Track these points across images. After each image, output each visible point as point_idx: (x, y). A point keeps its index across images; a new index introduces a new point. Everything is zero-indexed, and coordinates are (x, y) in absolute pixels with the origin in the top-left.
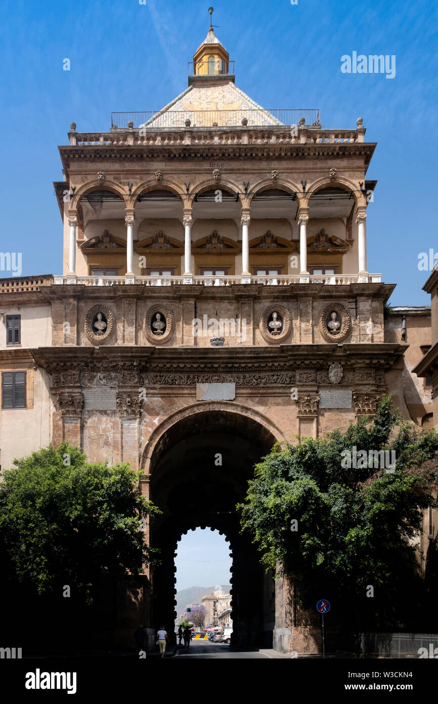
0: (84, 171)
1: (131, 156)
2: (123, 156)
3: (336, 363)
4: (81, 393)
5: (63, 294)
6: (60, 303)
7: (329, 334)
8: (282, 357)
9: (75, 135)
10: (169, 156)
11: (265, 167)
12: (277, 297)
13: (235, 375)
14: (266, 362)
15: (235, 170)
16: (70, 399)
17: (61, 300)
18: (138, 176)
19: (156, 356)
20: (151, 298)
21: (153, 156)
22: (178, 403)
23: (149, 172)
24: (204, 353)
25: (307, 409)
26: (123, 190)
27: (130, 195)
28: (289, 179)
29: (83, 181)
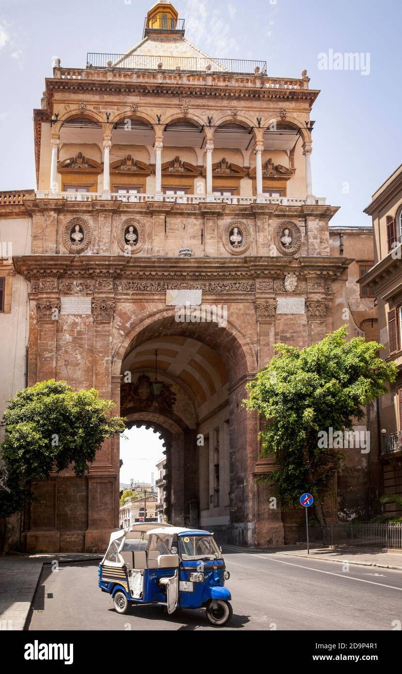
0: (67, 101)
1: (111, 90)
2: (103, 89)
3: (291, 273)
4: (58, 298)
5: (45, 207)
6: (40, 215)
7: (283, 248)
8: (244, 267)
9: (60, 69)
10: (144, 91)
11: (227, 105)
12: (238, 215)
13: (200, 282)
14: (230, 271)
15: (200, 106)
16: (48, 304)
17: (43, 212)
18: (116, 107)
19: (130, 264)
21: (129, 91)
22: (149, 308)
23: (125, 104)
24: (175, 263)
25: (266, 314)
26: (102, 118)
27: (108, 123)
28: (247, 116)
29: (66, 109)
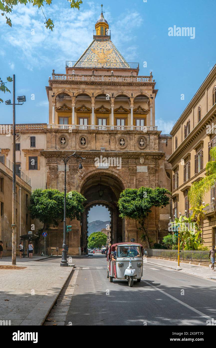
0: (58, 87)
1: (74, 83)
2: (71, 83)
3: (142, 157)
4: (57, 165)
5: (51, 131)
7: (140, 147)
8: (124, 155)
9: (54, 74)
10: (87, 83)
11: (119, 88)
12: (123, 134)
15: (109, 89)
16: (53, 167)
17: (50, 133)
18: (76, 90)
19: (82, 154)
20: (80, 133)
21: (81, 84)
22: (90, 169)
23: (80, 89)
24: (98, 153)
25: (133, 172)
26: (71, 95)
27: (73, 96)
28: (127, 93)
29: (57, 91)
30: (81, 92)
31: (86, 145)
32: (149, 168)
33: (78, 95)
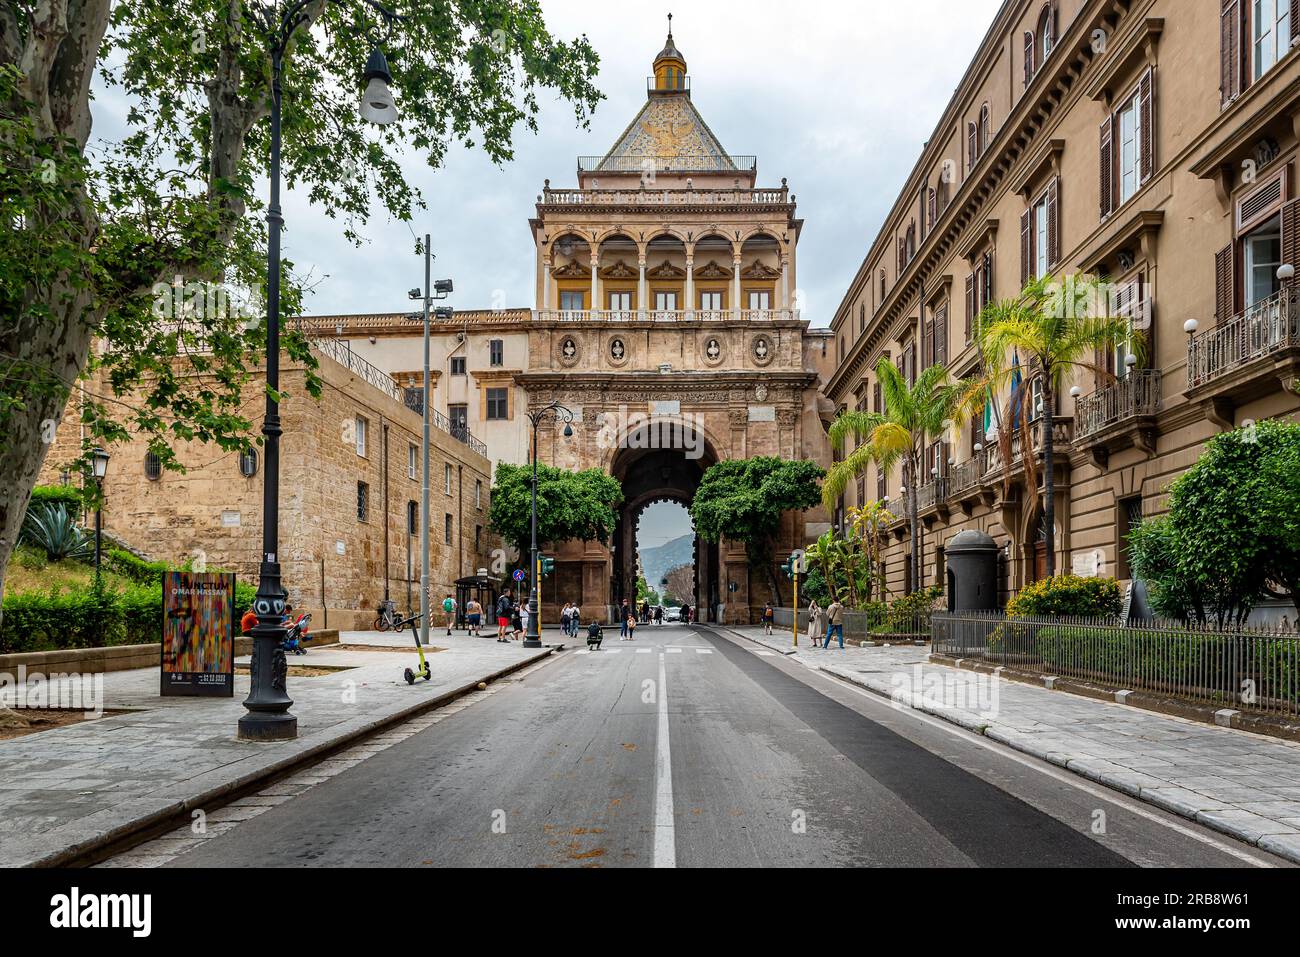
0: (557, 222)
1: (596, 211)
3: (761, 386)
5: (539, 327)
6: (536, 334)
7: (757, 360)
8: (717, 381)
9: (549, 190)
10: (627, 211)
11: (705, 220)
12: (715, 329)
13: (679, 394)
14: (704, 384)
15: (681, 222)
17: (538, 331)
18: (602, 226)
19: (615, 380)
20: (611, 329)
21: (614, 211)
23: (610, 223)
24: (654, 378)
25: (739, 422)
26: (589, 238)
27: (594, 242)
28: (725, 230)
29: (556, 229)
30: (614, 232)
31: (624, 359)
32: (778, 412)
33: (606, 239)
